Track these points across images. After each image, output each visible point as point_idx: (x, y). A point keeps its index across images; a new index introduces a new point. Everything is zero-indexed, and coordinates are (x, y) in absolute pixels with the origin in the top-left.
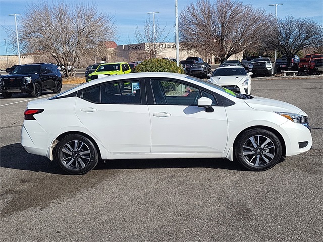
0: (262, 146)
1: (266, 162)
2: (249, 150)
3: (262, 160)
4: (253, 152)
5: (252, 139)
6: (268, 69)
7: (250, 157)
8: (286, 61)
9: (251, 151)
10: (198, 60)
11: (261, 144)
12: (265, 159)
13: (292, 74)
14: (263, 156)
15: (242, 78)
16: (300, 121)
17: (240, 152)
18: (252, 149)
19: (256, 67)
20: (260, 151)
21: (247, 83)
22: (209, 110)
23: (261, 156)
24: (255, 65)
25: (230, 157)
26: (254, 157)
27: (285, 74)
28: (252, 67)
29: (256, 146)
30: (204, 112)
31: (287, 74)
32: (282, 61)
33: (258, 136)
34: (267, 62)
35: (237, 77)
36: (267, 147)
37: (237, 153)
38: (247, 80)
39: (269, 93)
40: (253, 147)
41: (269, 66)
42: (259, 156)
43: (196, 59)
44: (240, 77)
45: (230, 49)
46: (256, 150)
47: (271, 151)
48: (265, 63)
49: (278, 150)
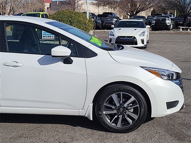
0: (126, 105)
1: (129, 123)
2: (111, 108)
3: (124, 120)
4: (115, 112)
5: (114, 96)
6: (168, 24)
7: (111, 116)
8: (183, 18)
9: (113, 110)
10: (112, 15)
11: (124, 102)
12: (128, 119)
13: (187, 29)
14: (126, 116)
15: (140, 30)
16: (170, 77)
17: (100, 111)
18: (113, 107)
19: (158, 22)
20: (122, 110)
21: (144, 35)
22: (67, 60)
23: (124, 116)
24: (157, 21)
25: (89, 116)
26: (116, 117)
27: (181, 29)
28: (154, 22)
29: (118, 105)
30: (61, 64)
31: (183, 29)
32: (180, 18)
33: (121, 93)
34: (167, 18)
35: (135, 29)
36: (131, 106)
37: (97, 112)
38: (144, 32)
39: (164, 45)
40: (115, 105)
41: (168, 22)
42: (121, 116)
43: (111, 14)
44: (138, 29)
45: (139, 7)
46: (118, 110)
47: (135, 111)
48: (165, 20)
49: (142, 110)
